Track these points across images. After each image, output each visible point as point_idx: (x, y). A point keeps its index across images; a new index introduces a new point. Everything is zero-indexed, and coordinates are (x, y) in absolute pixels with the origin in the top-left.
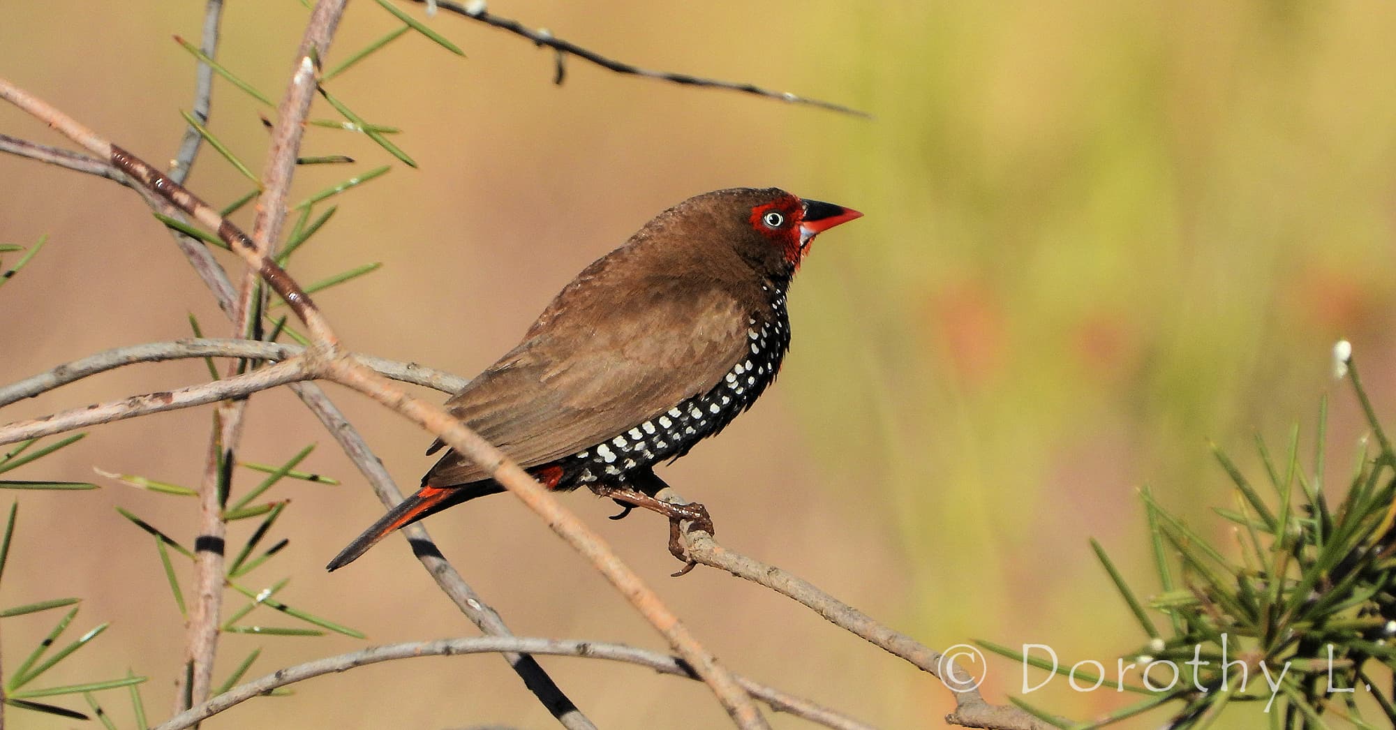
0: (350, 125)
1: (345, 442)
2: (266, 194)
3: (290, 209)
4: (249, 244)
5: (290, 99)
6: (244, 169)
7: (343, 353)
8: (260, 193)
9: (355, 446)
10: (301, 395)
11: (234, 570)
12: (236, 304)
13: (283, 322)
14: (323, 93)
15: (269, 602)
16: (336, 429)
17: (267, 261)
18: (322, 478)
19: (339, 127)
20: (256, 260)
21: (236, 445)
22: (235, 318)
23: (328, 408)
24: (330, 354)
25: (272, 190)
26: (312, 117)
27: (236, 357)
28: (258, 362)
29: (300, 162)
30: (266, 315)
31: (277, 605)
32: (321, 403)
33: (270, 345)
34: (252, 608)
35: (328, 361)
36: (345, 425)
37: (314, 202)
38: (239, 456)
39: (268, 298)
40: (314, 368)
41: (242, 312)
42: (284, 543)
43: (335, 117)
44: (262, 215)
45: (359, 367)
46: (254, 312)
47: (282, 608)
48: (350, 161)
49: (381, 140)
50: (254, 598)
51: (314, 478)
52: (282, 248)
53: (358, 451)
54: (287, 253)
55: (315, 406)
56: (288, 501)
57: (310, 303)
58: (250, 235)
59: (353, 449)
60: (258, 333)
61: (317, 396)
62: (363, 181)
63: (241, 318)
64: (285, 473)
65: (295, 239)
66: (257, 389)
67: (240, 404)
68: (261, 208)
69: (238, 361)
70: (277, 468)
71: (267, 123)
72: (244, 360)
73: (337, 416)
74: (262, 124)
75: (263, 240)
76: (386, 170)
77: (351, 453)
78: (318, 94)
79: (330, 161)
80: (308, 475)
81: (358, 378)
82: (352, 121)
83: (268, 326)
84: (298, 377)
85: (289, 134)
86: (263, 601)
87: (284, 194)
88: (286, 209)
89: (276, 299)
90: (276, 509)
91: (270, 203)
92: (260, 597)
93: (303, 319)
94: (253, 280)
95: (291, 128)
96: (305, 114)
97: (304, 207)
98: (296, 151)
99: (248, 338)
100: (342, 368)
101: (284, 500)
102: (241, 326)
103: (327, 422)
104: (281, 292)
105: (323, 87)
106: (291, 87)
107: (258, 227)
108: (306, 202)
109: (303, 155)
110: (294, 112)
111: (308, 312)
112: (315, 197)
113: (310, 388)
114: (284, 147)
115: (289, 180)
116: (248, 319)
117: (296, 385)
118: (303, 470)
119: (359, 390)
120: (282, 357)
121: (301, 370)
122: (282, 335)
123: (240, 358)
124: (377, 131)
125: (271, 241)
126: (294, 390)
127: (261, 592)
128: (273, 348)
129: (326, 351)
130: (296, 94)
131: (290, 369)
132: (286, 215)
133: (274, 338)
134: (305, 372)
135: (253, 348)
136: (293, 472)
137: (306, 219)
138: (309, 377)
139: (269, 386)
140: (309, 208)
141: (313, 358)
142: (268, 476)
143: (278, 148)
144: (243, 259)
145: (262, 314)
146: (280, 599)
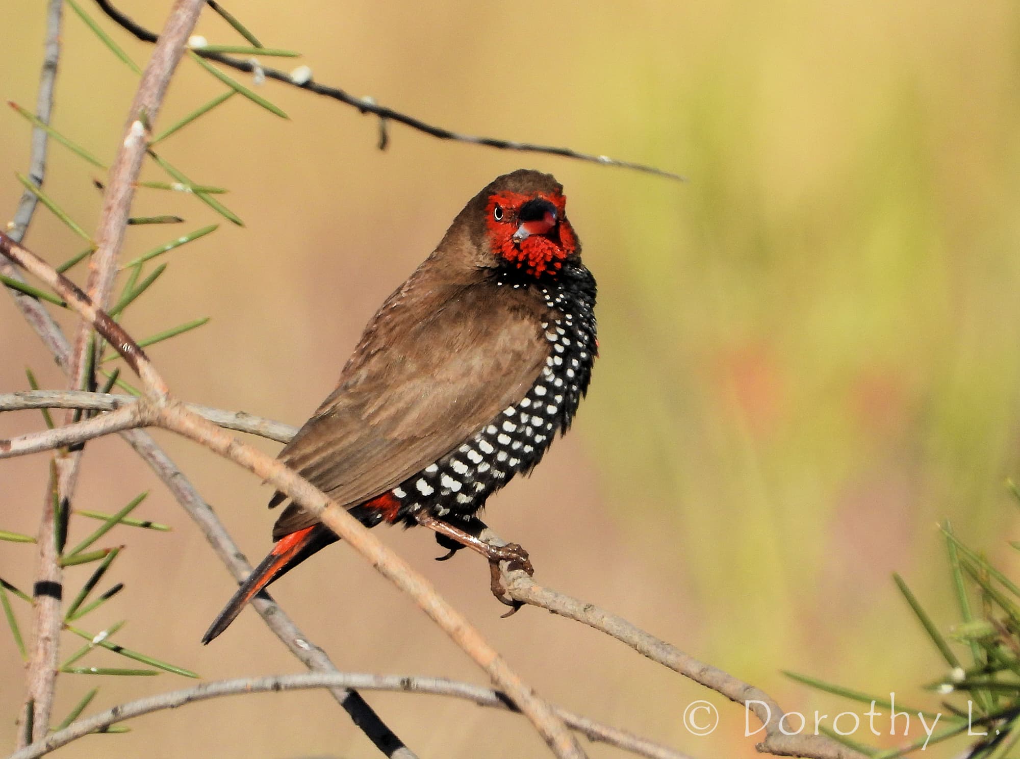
0: (178, 186)
1: (177, 490)
2: (98, 251)
3: (123, 267)
4: (83, 297)
5: (120, 162)
6: (78, 229)
7: (174, 402)
8: (93, 252)
9: (186, 493)
10: (134, 445)
11: (71, 614)
12: (71, 359)
13: (116, 375)
14: (154, 155)
15: (105, 644)
16: (169, 478)
17: (101, 313)
18: (155, 525)
19: (168, 188)
20: (90, 313)
21: (72, 494)
22: (69, 371)
23: (161, 457)
24: (162, 402)
25: (104, 249)
26: (144, 178)
27: (72, 408)
28: (94, 412)
29: (131, 222)
30: (99, 368)
31: (113, 646)
32: (154, 453)
33: (105, 397)
34: (90, 649)
35: (160, 409)
36: (176, 474)
37: (146, 260)
38: (75, 505)
39: (102, 352)
40: (147, 416)
41: (76, 367)
42: (119, 588)
43: (164, 178)
44: (95, 273)
45: (190, 415)
46: (89, 365)
47: (118, 649)
48: (179, 220)
49: (211, 201)
50: (91, 640)
51: (147, 525)
52: (115, 304)
53: (190, 498)
54: (120, 309)
55: (148, 456)
56: (123, 547)
57: (142, 354)
58: (84, 290)
59: (184, 497)
60: (92, 385)
61: (150, 446)
62: (192, 239)
63: (76, 372)
64: (119, 520)
65: (126, 296)
66: (92, 437)
67: (75, 454)
68: (94, 266)
69: (74, 412)
70: (111, 515)
71: (99, 185)
72: (80, 410)
73: (169, 465)
74: (93, 187)
75: (96, 295)
76: (214, 229)
77: (182, 499)
78: (148, 158)
79: (160, 221)
80: (141, 522)
81: (189, 425)
82: (180, 181)
83: (102, 379)
84: (131, 424)
85: (120, 195)
86: (99, 644)
87: (117, 252)
88: (119, 267)
89: (111, 352)
90: (111, 555)
91: (103, 261)
92: (97, 639)
93: (136, 369)
94: (88, 335)
95: (122, 190)
96: (136, 175)
97: (135, 265)
98: (128, 212)
99: (83, 390)
100: (174, 415)
101: (117, 545)
102: (76, 380)
103: (159, 470)
104: (114, 343)
105: (154, 150)
106: (121, 150)
107: (91, 285)
108: (137, 260)
109: (134, 215)
110: (125, 174)
111: (140, 362)
112: (146, 255)
113: (142, 437)
114: (115, 207)
115: (121, 239)
116: (83, 373)
117: (127, 434)
118: (137, 517)
119: (189, 436)
120: (116, 406)
121: (134, 417)
122: (115, 388)
123: (75, 408)
124: (206, 191)
125: (104, 298)
126: (127, 440)
127: (97, 634)
128: (108, 399)
129: (158, 399)
130: (126, 156)
131: (123, 417)
132: (118, 272)
133: (108, 390)
134: (138, 419)
135: (88, 399)
136: (128, 519)
137: (137, 276)
138: (141, 425)
139: (104, 434)
140: (139, 266)
141: (145, 406)
142: (102, 524)
143: (109, 209)
144: (78, 312)
145: (96, 368)
146: (115, 641)
